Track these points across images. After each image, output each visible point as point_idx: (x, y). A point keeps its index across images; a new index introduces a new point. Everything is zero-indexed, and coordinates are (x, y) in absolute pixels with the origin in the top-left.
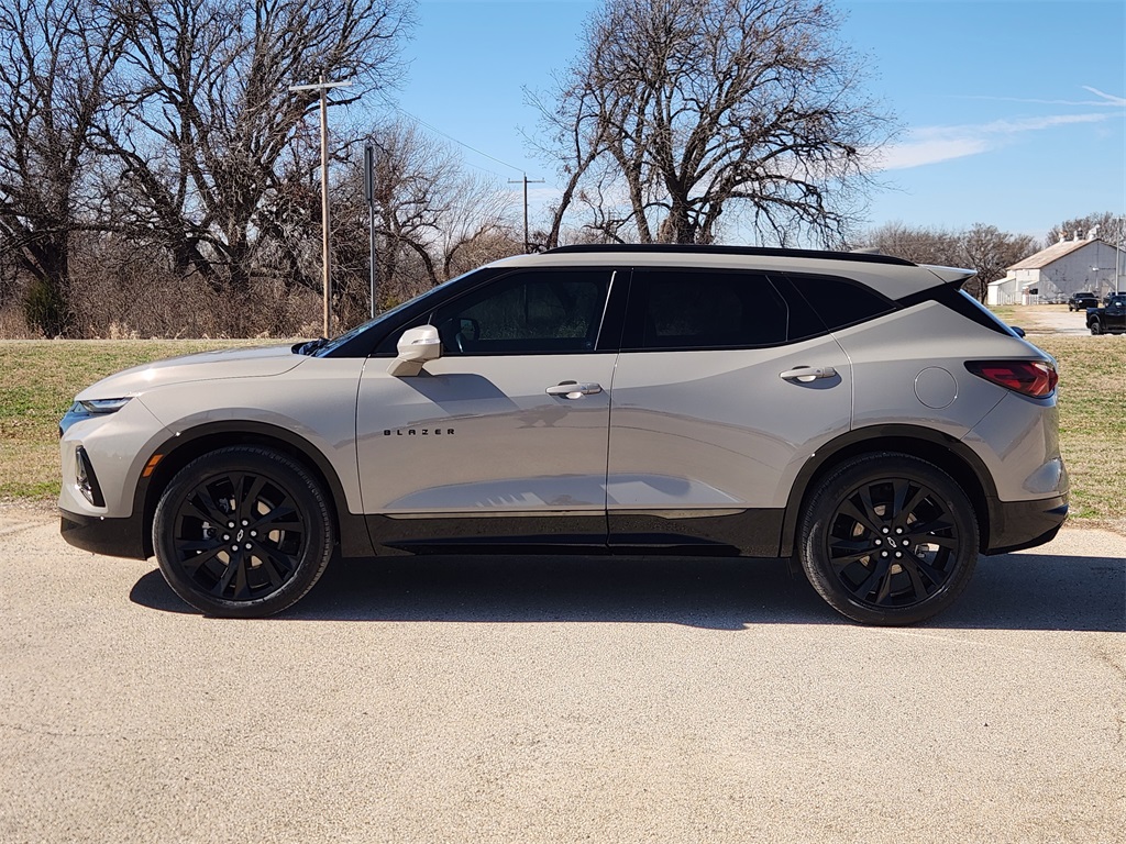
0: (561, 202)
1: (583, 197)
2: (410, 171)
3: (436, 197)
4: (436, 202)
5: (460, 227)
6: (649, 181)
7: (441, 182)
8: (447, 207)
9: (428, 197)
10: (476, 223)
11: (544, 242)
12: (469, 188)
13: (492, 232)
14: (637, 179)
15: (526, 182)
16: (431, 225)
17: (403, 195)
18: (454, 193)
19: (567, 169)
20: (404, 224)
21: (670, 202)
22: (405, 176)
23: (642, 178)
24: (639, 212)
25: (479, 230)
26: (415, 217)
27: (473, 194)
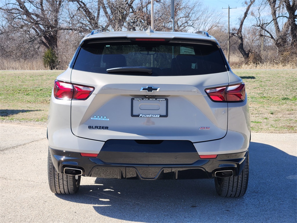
0: (243, 16)
1: (252, 14)
2: (183, 5)
3: (194, 15)
4: (193, 17)
5: (202, 26)
6: (279, 7)
7: (195, 9)
8: (198, 19)
9: (190, 15)
10: (209, 25)
11: (236, 32)
12: (206, 11)
13: (215, 28)
14: (274, 6)
15: (229, 8)
16: (191, 26)
17: (181, 14)
18: (201, 13)
19: (246, 3)
20: (181, 26)
21: (288, 15)
22: (181, 7)
23: (276, 6)
24: (275, 19)
25: (210, 27)
26: (185, 23)
27: (208, 13)
